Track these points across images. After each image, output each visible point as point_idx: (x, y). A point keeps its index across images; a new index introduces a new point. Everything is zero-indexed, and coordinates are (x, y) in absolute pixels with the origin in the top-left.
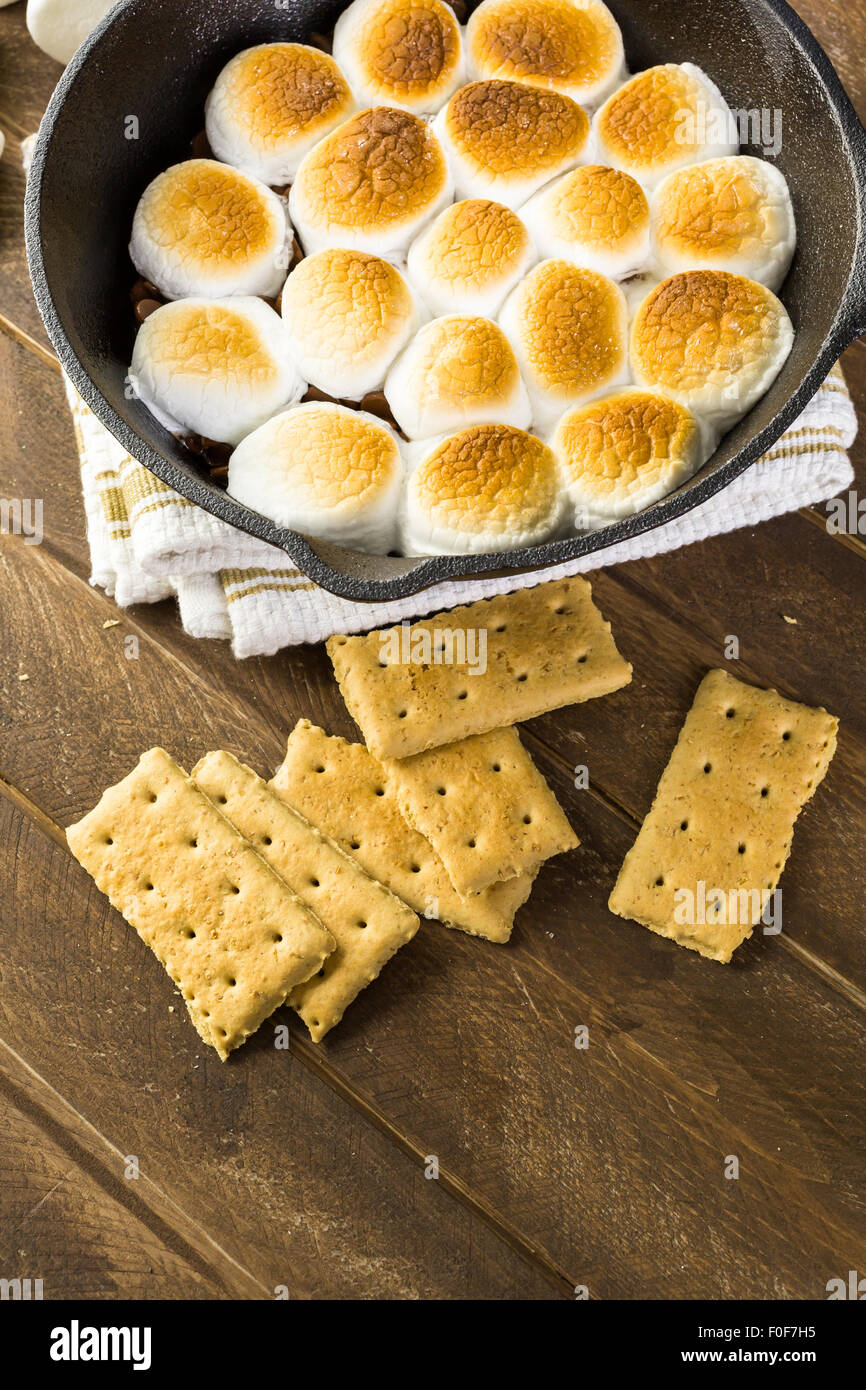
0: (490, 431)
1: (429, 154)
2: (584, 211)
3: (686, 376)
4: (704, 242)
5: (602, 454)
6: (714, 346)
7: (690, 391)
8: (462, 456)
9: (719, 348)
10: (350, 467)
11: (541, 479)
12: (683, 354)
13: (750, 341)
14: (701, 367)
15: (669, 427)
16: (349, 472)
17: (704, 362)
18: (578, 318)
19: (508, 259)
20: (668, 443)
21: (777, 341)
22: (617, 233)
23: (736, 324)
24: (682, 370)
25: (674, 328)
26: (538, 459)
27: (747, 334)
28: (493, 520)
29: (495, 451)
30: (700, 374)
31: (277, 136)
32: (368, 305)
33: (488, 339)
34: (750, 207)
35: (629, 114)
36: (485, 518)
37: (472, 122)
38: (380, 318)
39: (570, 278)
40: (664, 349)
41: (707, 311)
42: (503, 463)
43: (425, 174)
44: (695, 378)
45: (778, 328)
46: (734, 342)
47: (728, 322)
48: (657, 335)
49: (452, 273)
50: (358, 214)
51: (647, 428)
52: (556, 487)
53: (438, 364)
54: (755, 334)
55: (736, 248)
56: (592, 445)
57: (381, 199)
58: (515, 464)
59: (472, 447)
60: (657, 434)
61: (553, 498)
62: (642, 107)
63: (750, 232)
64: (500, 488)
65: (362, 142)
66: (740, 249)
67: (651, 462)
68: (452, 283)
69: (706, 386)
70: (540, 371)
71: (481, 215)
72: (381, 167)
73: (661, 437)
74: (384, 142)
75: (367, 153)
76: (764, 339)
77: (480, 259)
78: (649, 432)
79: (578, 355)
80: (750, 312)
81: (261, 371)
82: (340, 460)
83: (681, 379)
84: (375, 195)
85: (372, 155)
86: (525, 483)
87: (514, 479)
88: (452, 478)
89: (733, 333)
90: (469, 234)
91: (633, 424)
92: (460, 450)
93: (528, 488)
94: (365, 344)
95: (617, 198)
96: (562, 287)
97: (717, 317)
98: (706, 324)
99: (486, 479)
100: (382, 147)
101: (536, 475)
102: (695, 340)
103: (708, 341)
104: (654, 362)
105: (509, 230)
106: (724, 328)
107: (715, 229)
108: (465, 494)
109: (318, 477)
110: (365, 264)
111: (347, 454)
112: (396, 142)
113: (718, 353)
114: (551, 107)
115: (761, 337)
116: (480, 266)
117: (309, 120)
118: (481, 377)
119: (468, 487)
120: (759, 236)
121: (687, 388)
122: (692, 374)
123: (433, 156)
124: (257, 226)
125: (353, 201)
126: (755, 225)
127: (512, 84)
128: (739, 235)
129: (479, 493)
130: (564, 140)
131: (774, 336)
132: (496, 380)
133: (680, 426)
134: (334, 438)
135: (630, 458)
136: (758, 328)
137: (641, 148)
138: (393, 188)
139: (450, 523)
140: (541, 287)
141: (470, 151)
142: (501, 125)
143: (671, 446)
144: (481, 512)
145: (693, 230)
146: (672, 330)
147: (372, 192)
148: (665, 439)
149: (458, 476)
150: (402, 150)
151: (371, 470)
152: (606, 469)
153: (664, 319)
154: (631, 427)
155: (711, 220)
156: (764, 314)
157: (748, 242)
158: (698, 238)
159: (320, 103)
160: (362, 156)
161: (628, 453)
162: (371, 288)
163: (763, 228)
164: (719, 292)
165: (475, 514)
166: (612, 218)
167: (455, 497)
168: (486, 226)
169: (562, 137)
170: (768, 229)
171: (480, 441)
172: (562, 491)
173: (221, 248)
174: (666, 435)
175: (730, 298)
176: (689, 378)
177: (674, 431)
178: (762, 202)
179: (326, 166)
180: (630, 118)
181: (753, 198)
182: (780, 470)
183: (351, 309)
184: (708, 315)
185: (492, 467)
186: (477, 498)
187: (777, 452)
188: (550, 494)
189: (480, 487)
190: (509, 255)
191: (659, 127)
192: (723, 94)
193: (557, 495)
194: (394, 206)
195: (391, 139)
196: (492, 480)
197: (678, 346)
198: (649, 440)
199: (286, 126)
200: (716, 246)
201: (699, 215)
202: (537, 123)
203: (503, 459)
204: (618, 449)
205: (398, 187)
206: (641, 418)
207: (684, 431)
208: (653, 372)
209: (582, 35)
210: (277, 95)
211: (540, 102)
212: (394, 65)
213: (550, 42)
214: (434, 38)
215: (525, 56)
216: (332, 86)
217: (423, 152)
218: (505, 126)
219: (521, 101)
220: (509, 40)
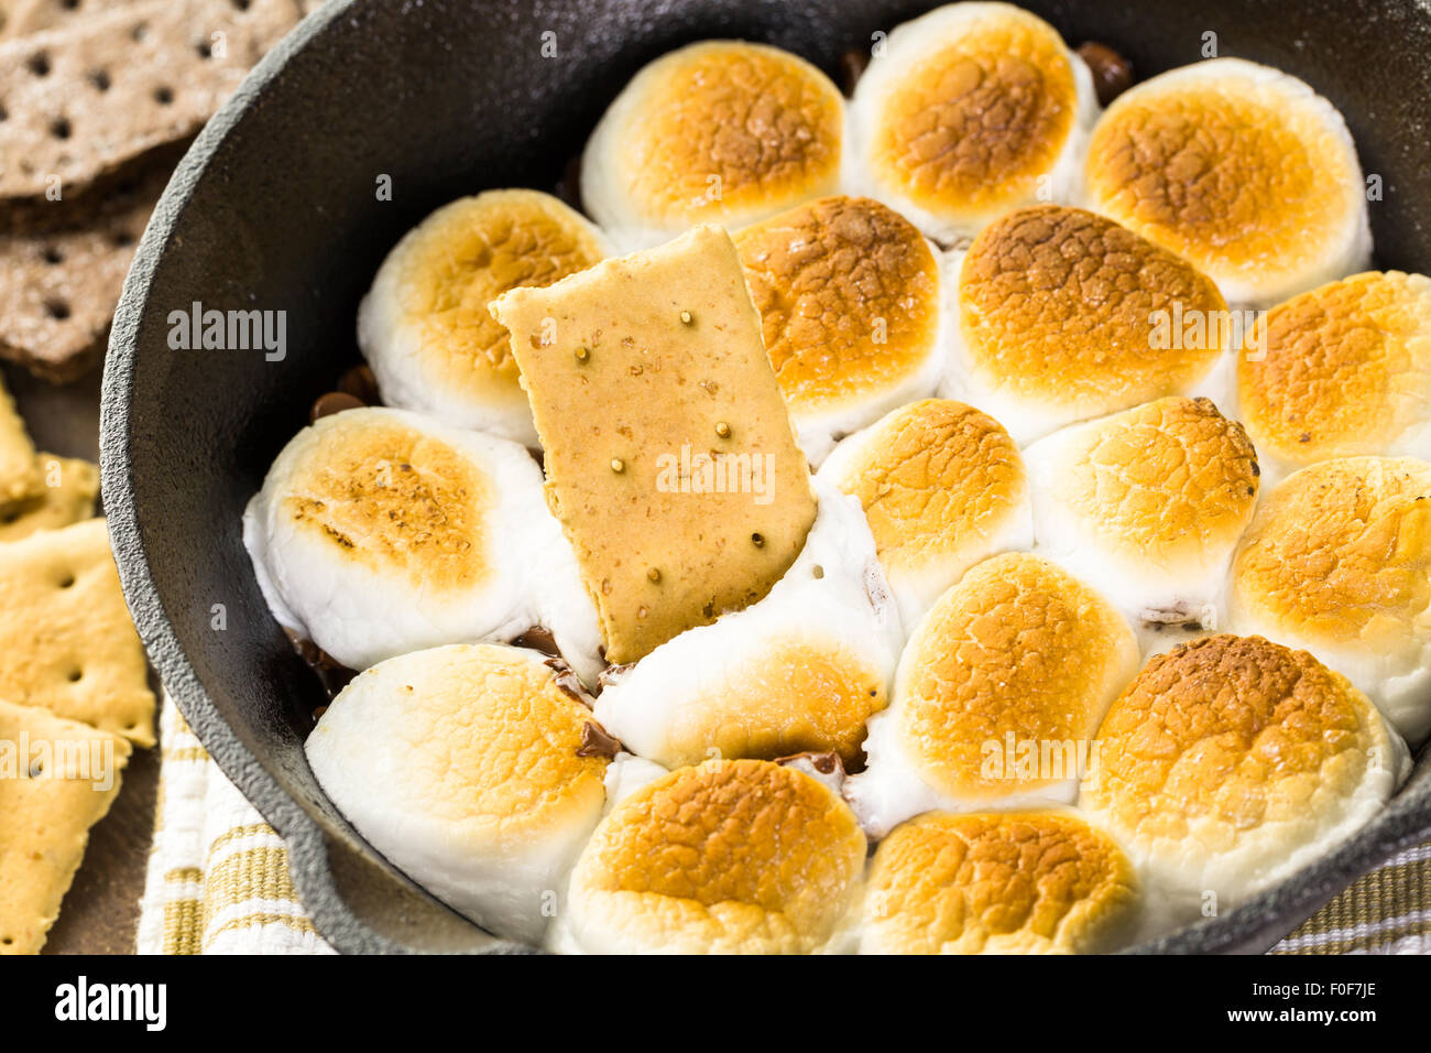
1: (911, 300)
3: (1158, 810)
4: (1304, 598)
5: (944, 891)
6: (1223, 774)
7: (1157, 840)
9: (1231, 779)
10: (511, 772)
12: (1166, 773)
13: (1291, 785)
14: (1188, 803)
15: (1078, 886)
16: (506, 778)
17: (1197, 796)
18: (1017, 659)
20: (1062, 913)
21: (1343, 803)
23: (1276, 749)
24: (1154, 801)
25: (1169, 722)
27: (1290, 771)
30: (1182, 814)
31: (673, 197)
35: (1293, 335)
37: (1000, 271)
40: (1139, 755)
41: (1236, 711)
44: (1172, 820)
45: (1358, 783)
46: (1265, 776)
47: (1267, 745)
48: (1136, 725)
54: (1302, 776)
56: (937, 870)
57: (788, 352)
60: (1052, 892)
62: (1324, 331)
63: (1394, 605)
65: (798, 246)
66: (1362, 630)
67: (1021, 935)
69: (1185, 838)
71: (943, 432)
72: (811, 296)
73: (1058, 898)
74: (838, 255)
75: (801, 265)
76: (1319, 791)
78: (1042, 883)
82: (503, 755)
83: (1149, 812)
84: (781, 342)
85: (805, 271)
89: (1267, 762)
91: (1021, 862)
97: (1252, 728)
100: (829, 263)
102: (1200, 754)
103: (1216, 761)
104: (1115, 773)
106: (1254, 750)
107: (1333, 580)
108: (664, 890)
109: (456, 770)
111: (519, 748)
112: (857, 261)
113: (1224, 789)
114: (1161, 283)
115: (1315, 784)
119: (672, 877)
120: (1408, 619)
121: (1152, 833)
122: (1171, 811)
123: (916, 307)
126: (1409, 596)
127: (1109, 224)
128: (1371, 606)
131: (1342, 791)
133: (1100, 892)
134: (513, 717)
135: (988, 914)
136: (1315, 769)
138: (817, 337)
139: (614, 917)
143: (1064, 924)
144: (677, 916)
145: (1295, 570)
146: (1163, 727)
148: (1060, 904)
150: (862, 278)
151: (542, 788)
152: (937, 919)
153: (1159, 702)
154: (1015, 865)
155: (1334, 562)
156: (1340, 748)
157: (1381, 622)
158: (1294, 588)
159: (769, 165)
160: (789, 267)
161: (988, 902)
164: (1274, 684)
168: (946, 455)
174: (1069, 897)
175: (1288, 703)
176: (1162, 817)
177: (1085, 895)
180: (1293, 343)
184: (1237, 720)
185: (729, 852)
191: (1336, 374)
194: (807, 371)
195: (850, 255)
196: (720, 879)
197: (1163, 757)
198: (1035, 897)
201: (1321, 545)
202: (1118, 304)
204: (973, 895)
205: (827, 340)
206: (1042, 854)
207: (1103, 904)
208: (1106, 789)
209: (1280, 183)
210: (706, 128)
211: (1144, 272)
212: (929, 136)
213: (1215, 180)
214: (1020, 113)
215: (1160, 191)
216: (808, 142)
217: (901, 293)
218: (1056, 292)
219: (1107, 259)
220: (1147, 150)
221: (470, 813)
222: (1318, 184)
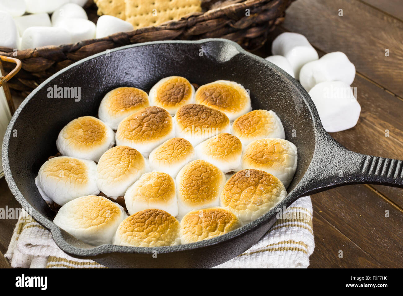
0: (155, 211)
1: (166, 122)
2: (216, 146)
3: (239, 204)
4: (259, 161)
5: (197, 226)
6: (252, 195)
8: (141, 217)
9: (254, 195)
10: (98, 215)
11: (170, 232)
12: (240, 196)
13: (267, 195)
14: (246, 202)
15: (226, 221)
16: (98, 217)
17: (247, 200)
18: (202, 178)
19: (182, 155)
20: (225, 226)
21: (278, 198)
22: (226, 154)
23: (263, 188)
24: (238, 202)
25: (239, 186)
26: (171, 224)
27: (266, 193)
28: (145, 242)
29: (154, 218)
30: (245, 204)
31: (117, 111)
32: (125, 163)
33: (165, 180)
34: (280, 153)
35: (244, 121)
36: (141, 241)
37: (184, 114)
38: (128, 167)
39: (204, 165)
40: (233, 194)
41: (252, 182)
42: (156, 223)
43: (163, 127)
44: (242, 206)
45: (280, 194)
46: (261, 195)
47: (260, 187)
48: (232, 188)
49: (161, 158)
50: (134, 136)
51: (218, 219)
52: (176, 236)
53: (144, 185)
54: (269, 193)
55: (271, 165)
56: (194, 222)
57: (144, 132)
58: (161, 224)
59: (146, 215)
60: (221, 222)
61: (173, 240)
62: (250, 119)
63: (278, 160)
64: (152, 231)
65: (143, 115)
66: (272, 166)
67: (216, 231)
68: (160, 162)
69: (246, 210)
70: (183, 194)
71: (177, 142)
72: (147, 123)
73: (223, 224)
74: (151, 115)
75: (144, 117)
76: (273, 196)
77: (172, 154)
78: (218, 221)
79: (199, 191)
80: (270, 185)
81: (81, 180)
82: (96, 212)
83: (237, 205)
84: (142, 131)
85: (145, 119)
86: (163, 231)
87: (159, 229)
88: (134, 224)
89: (261, 191)
90: (171, 147)
92: (141, 215)
93: (163, 234)
94: (120, 175)
95: (229, 143)
96: (199, 167)
97: (256, 185)
98: (251, 187)
99: (147, 227)
100: (150, 117)
101: (169, 230)
102: (245, 192)
103: (250, 192)
104: (229, 198)
105: (186, 147)
106: (257, 189)
107: (264, 157)
108: (137, 231)
109: (85, 217)
110: (130, 150)
111: (99, 211)
113: (253, 198)
114: (215, 114)
115: (272, 195)
116: (171, 157)
117: (129, 107)
118: (158, 191)
119: (139, 228)
120: (281, 163)
121: (239, 210)
122: (242, 204)
123: (168, 123)
124: (100, 137)
125: (134, 132)
126: (280, 159)
127: (203, 106)
128: (273, 161)
129: (143, 231)
130: (217, 124)
131: (277, 196)
132: (164, 194)
133: (231, 222)
134: (97, 205)
135: (207, 229)
136: (271, 192)
137: (246, 131)
138: (149, 129)
139: (127, 240)
140: (192, 166)
141: (181, 123)
142: (195, 116)
143: (225, 228)
144: (141, 238)
145: (256, 157)
146: (238, 187)
147: (141, 130)
148: (224, 225)
149: (137, 224)
150: (157, 119)
151: (106, 217)
152: (197, 231)
153: (236, 183)
154: (211, 218)
155: (263, 154)
156: (275, 187)
157: (276, 164)
158: (257, 160)
159: (135, 103)
160: (142, 118)
161: (207, 226)
162: (129, 157)
163: (283, 160)
164: (259, 176)
165: (138, 239)
166: (225, 149)
167: (133, 231)
168: (178, 144)
169: (216, 123)
170: (285, 161)
171: (149, 213)
172: (178, 238)
173: (84, 141)
174: (225, 223)
175: (263, 179)
176: (240, 205)
177: (228, 222)
178: (285, 152)
179: (129, 121)
181: (281, 150)
182: (278, 255)
183: (119, 163)
184: (253, 184)
185: (151, 223)
186: (141, 233)
187: (278, 248)
188: (172, 238)
189: (144, 229)
190: (183, 154)
191: (254, 125)
192: (281, 122)
193: (176, 239)
194: (148, 135)
195: (154, 115)
196: (149, 228)
197: (238, 193)
198: (217, 224)
199: (121, 108)
200: (264, 163)
201: (259, 152)
202: (208, 118)
203: (157, 221)
204: (203, 225)
205: (151, 129)
206: (217, 216)
207: (233, 224)
208: (227, 202)
209: (235, 97)
210: (121, 99)
211: (212, 112)
212: (165, 97)
213: (222, 96)
214: (182, 90)
215: (212, 99)
216: (141, 99)
217: (164, 121)
218: (196, 117)
219: (205, 111)
220: (208, 94)
221: (91, 226)
222: (242, 97)
